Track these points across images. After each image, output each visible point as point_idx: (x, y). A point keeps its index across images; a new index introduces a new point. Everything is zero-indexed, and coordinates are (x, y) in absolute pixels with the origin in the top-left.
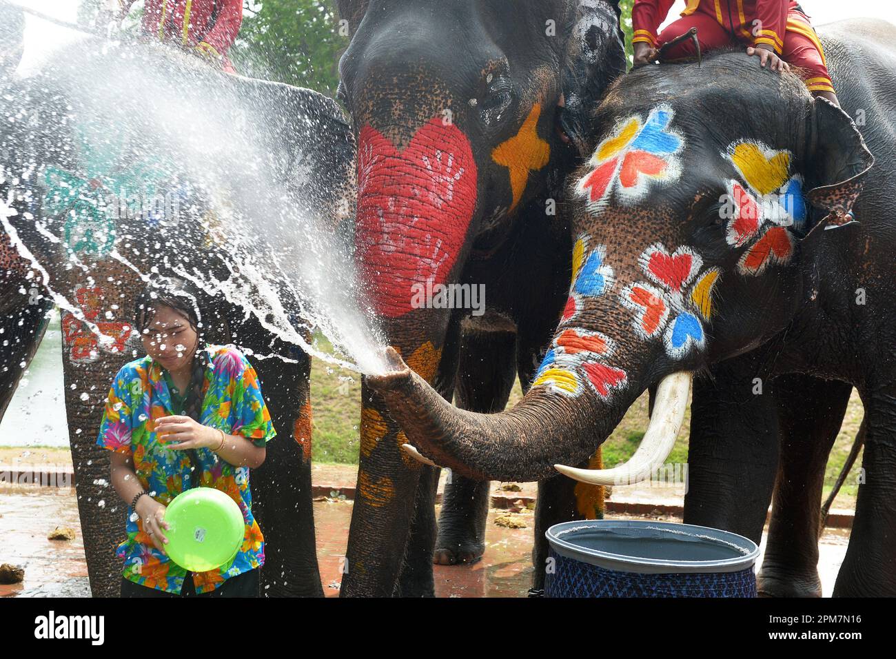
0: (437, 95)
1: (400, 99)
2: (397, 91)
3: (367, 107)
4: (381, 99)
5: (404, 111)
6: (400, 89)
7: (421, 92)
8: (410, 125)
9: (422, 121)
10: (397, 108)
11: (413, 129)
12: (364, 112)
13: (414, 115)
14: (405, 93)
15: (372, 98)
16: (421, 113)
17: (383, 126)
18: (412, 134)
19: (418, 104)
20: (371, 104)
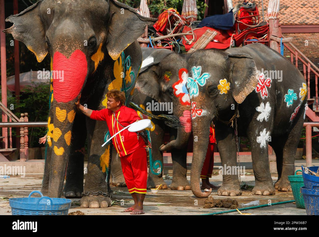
0: (77, 44)
1: (67, 45)
2: (66, 43)
3: (58, 47)
4: (62, 45)
5: (68, 48)
6: (67, 42)
7: (73, 43)
8: (70, 52)
9: (73, 51)
10: (66, 47)
11: (71, 53)
12: (57, 48)
13: (71, 49)
14: (68, 43)
15: (59, 44)
16: (73, 49)
17: (62, 52)
18: (71, 54)
19: (72, 46)
20: (59, 46)
